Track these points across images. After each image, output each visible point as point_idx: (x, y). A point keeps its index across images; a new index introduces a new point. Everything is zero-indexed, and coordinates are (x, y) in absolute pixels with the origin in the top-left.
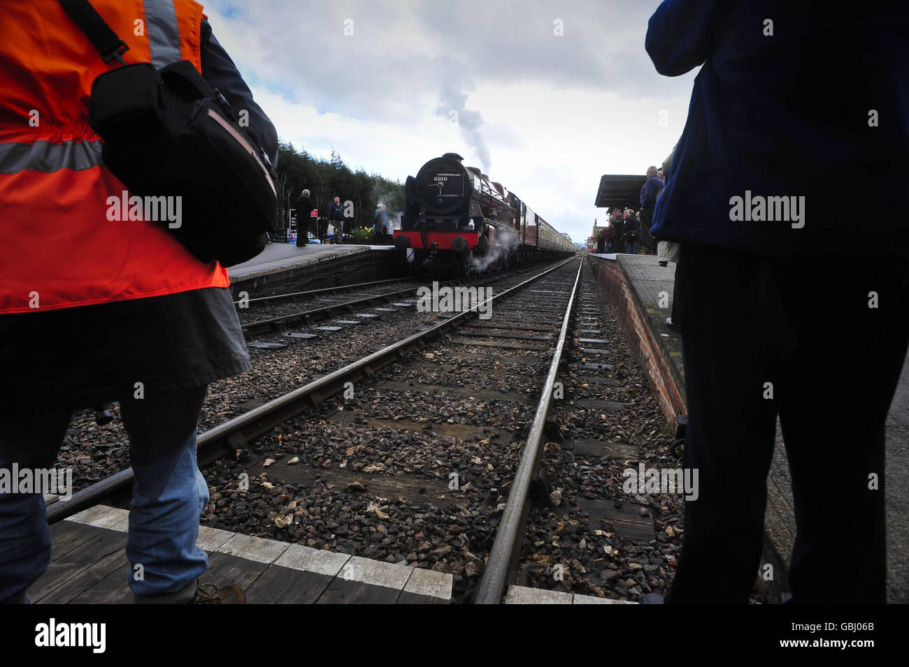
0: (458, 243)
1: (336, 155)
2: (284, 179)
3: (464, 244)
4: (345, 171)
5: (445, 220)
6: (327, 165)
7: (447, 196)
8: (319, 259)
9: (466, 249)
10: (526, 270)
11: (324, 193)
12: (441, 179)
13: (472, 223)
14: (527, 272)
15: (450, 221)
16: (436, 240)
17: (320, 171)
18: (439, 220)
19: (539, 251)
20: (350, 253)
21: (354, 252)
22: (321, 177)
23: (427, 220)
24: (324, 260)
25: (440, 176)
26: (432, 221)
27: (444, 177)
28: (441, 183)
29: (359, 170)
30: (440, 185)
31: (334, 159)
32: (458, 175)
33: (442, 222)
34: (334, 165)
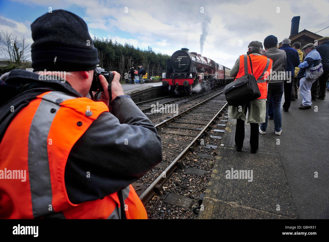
0: (186, 83)
1: (150, 48)
2: (130, 58)
3: (188, 84)
4: (153, 54)
5: (181, 74)
6: (147, 52)
7: (182, 65)
8: (132, 93)
9: (189, 85)
10: (219, 89)
11: (146, 62)
12: (179, 59)
13: (191, 75)
14: (219, 90)
15: (184, 74)
16: (178, 82)
17: (143, 55)
18: (179, 74)
19: (226, 80)
20: (145, 89)
21: (146, 88)
22: (144, 57)
23: (175, 74)
24: (134, 93)
25: (179, 58)
26: (176, 75)
27: (180, 58)
28: (180, 60)
29: (159, 53)
30: (179, 61)
31: (149, 49)
32: (186, 57)
33: (180, 75)
34: (149, 52)
